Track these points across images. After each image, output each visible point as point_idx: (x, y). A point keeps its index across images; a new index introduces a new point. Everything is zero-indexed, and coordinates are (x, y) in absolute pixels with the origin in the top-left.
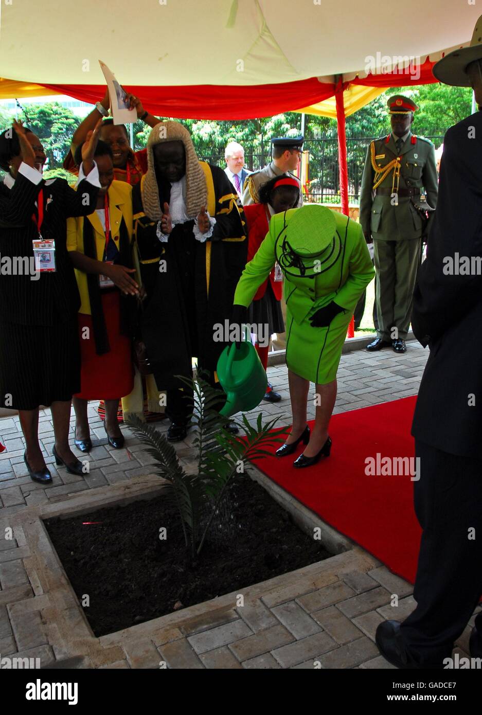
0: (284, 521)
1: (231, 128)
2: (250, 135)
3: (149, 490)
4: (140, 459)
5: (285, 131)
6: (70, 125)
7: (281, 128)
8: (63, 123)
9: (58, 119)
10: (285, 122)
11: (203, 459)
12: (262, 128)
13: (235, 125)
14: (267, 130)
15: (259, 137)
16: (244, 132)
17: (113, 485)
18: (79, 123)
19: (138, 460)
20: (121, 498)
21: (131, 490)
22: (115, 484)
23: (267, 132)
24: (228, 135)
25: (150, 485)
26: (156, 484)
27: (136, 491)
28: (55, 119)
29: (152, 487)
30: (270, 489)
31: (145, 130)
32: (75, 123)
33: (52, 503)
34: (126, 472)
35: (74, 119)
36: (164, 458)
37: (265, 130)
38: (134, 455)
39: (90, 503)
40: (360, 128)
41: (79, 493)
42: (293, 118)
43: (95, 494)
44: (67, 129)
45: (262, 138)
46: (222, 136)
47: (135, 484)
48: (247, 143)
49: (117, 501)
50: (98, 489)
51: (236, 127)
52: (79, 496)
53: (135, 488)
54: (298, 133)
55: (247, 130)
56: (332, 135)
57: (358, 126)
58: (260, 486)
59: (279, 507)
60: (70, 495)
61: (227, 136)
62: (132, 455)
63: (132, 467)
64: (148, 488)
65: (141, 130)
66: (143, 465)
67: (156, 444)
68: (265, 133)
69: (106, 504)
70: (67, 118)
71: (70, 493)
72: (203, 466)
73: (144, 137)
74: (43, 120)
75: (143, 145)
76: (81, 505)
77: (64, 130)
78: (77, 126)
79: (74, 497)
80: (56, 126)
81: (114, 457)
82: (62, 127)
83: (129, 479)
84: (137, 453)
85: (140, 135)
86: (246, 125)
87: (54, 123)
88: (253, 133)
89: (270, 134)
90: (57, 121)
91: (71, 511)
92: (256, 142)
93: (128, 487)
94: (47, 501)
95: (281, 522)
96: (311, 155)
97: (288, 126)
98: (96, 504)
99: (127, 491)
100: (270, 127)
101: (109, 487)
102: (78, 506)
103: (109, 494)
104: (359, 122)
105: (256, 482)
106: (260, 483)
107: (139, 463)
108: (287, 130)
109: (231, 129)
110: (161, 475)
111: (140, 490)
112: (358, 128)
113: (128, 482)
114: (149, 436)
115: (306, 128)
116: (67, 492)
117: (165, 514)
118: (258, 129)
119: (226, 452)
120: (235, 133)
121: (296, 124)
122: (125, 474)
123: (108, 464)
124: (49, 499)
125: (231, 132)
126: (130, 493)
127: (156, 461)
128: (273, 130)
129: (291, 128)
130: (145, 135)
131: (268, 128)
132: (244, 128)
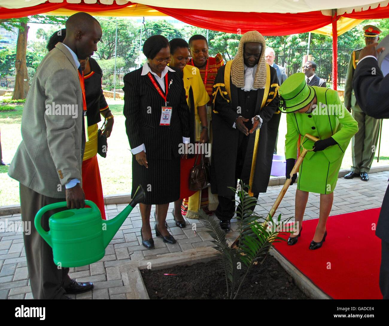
0: (290, 282)
1: (266, 39)
2: (277, 44)
3: (206, 257)
4: (202, 236)
5: (298, 42)
6: (171, 33)
7: (296, 41)
8: (168, 32)
9: (165, 29)
10: (298, 38)
12: (284, 41)
13: (269, 38)
15: (283, 45)
16: (273, 43)
17: (184, 251)
18: (177, 32)
19: (201, 237)
20: (188, 260)
21: (196, 256)
22: (186, 251)
23: (288, 43)
25: (207, 253)
26: (211, 253)
27: (198, 257)
28: (163, 30)
29: (208, 255)
30: (282, 261)
31: (215, 38)
32: (174, 32)
33: (147, 260)
34: (192, 244)
35: (174, 30)
36: (218, 237)
37: (286, 42)
38: (198, 234)
39: (170, 262)
40: (343, 43)
41: (163, 255)
42: (303, 36)
43: (173, 257)
44: (169, 35)
45: (285, 47)
47: (198, 252)
48: (275, 49)
49: (187, 262)
50: (175, 253)
51: (269, 40)
52: (163, 257)
53: (198, 255)
54: (306, 44)
55: (275, 41)
56: (326, 46)
57: (342, 42)
58: (275, 259)
59: (287, 274)
60: (157, 256)
62: (197, 234)
63: (196, 241)
64: (206, 255)
65: (213, 38)
66: (203, 240)
67: (214, 229)
68: (286, 43)
69: (179, 263)
70: (170, 29)
71: (158, 254)
73: (214, 42)
74: (157, 29)
75: (213, 47)
76: (164, 263)
77: (168, 36)
78: (175, 34)
79: (160, 257)
80: (164, 34)
81: (186, 234)
82: (167, 34)
83: (194, 249)
84: (200, 233)
85: (212, 41)
86: (275, 38)
87: (162, 32)
88: (279, 43)
89: (289, 44)
90: (164, 31)
91: (157, 266)
92: (280, 49)
93: (193, 254)
94: (143, 258)
95: (287, 283)
96: (313, 58)
97: (300, 40)
98: (173, 263)
99: (193, 256)
100: (289, 40)
101: (182, 253)
102: (162, 263)
103: (182, 257)
104: (343, 40)
105: (273, 256)
106: (275, 257)
107: (201, 239)
108: (299, 42)
110: (215, 248)
111: (200, 256)
112: (342, 43)
113: (194, 250)
114: (209, 223)
115: (311, 42)
116: (156, 254)
117: (215, 273)
118: (282, 41)
120: (268, 43)
121: (305, 39)
122: (192, 245)
123: (182, 239)
124: (145, 257)
126: (195, 257)
127: (212, 239)
128: (291, 41)
129: (302, 41)
130: (215, 41)
131: (288, 41)
132: (274, 40)
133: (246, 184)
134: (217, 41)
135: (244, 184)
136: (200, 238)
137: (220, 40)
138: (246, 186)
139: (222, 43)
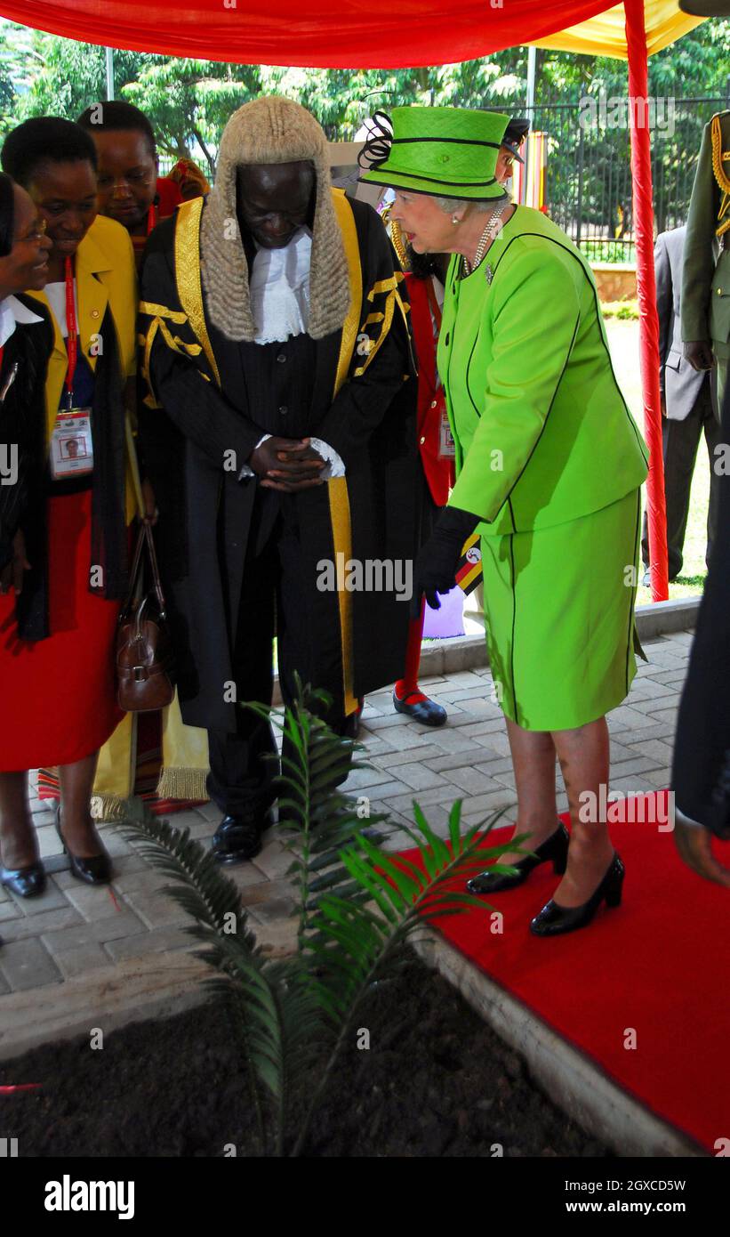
0: (511, 1079)
1: (356, 74)
2: (401, 93)
4: (142, 910)
5: (487, 79)
7: (478, 75)
10: (487, 59)
11: (311, 914)
12: (430, 76)
13: (366, 67)
14: (442, 81)
15: (425, 96)
16: (386, 87)
17: (71, 980)
19: (139, 912)
21: (121, 994)
22: (80, 979)
23: (444, 85)
24: (349, 94)
25: (167, 978)
26: (185, 977)
27: (133, 996)
29: (173, 983)
30: (474, 992)
31: (143, 76)
34: (106, 946)
36: (210, 909)
37: (439, 80)
38: (129, 901)
40: (673, 74)
43: (24, 1007)
45: (432, 100)
46: (333, 95)
47: (130, 977)
50: (34, 992)
51: (366, 74)
53: (129, 989)
54: (519, 87)
55: (393, 82)
59: (499, 1044)
61: (343, 97)
62: (122, 899)
63: (122, 934)
65: (131, 77)
66: (151, 927)
67: (192, 876)
68: (439, 87)
72: (309, 933)
73: (139, 95)
81: (75, 905)
83: (114, 965)
84: (134, 894)
85: (129, 88)
86: (392, 67)
88: (408, 88)
89: (450, 89)
93: (109, 987)
95: (501, 1081)
96: (550, 140)
97: (495, 69)
99: (109, 996)
100: (450, 72)
101: (63, 988)
103: (61, 1005)
106: (448, 974)
107: (141, 922)
108: (492, 78)
109: (354, 80)
111: (141, 993)
112: (667, 74)
113: (114, 972)
114: (173, 853)
115: (540, 74)
117: (207, 1060)
118: (422, 80)
119: (368, 897)
120: (365, 88)
121: (514, 65)
122: (104, 951)
123: (61, 925)
125: (355, 85)
127: (189, 921)
128: (457, 78)
129: (504, 73)
130: (143, 89)
131: (447, 75)
132: (387, 76)
133: (314, 687)
134: (151, 87)
135: (309, 686)
136: (137, 917)
137: (163, 83)
138: (317, 696)
139: (174, 98)
